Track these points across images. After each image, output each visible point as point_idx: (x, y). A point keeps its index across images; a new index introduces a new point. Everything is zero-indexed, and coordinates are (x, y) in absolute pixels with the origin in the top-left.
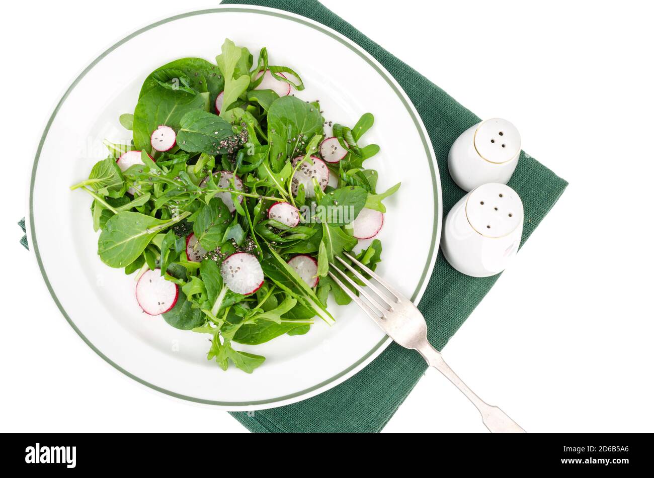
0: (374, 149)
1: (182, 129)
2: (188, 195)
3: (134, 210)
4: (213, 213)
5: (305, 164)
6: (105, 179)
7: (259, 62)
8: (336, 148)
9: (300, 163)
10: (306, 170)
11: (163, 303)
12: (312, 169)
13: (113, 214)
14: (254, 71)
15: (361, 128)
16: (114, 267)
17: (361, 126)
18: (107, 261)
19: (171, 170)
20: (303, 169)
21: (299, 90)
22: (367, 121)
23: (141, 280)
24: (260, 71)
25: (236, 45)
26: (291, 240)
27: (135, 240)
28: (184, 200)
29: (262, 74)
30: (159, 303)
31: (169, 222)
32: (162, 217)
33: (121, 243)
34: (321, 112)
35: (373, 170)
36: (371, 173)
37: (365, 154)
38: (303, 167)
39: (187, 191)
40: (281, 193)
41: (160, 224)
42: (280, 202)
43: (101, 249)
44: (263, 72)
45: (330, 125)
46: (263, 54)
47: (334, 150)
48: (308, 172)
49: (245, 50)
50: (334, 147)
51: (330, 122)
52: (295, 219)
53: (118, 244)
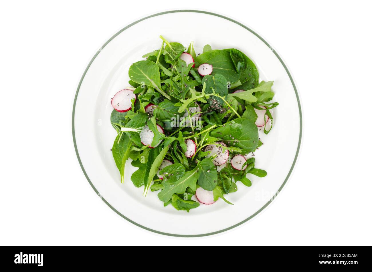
0: (249, 184)
1: (213, 76)
2: (179, 94)
3: (161, 70)
4: (175, 110)
5: (222, 149)
6: (173, 50)
7: (271, 104)
8: (240, 163)
9: (222, 146)
10: (219, 151)
11: (119, 106)
12: (221, 154)
13: (155, 62)
14: (264, 104)
15: (257, 172)
16: (129, 74)
17: (258, 172)
18: (131, 69)
19: (189, 80)
20: (220, 149)
21: (264, 131)
22: (262, 173)
23: (127, 90)
24: (265, 107)
25: (271, 87)
26: (177, 157)
27: (146, 78)
28: (175, 93)
29: (264, 108)
30: (118, 104)
31: (161, 91)
32: (162, 86)
33: (143, 72)
34: (257, 148)
35: (237, 189)
36: (235, 188)
37: (244, 180)
38: (221, 149)
39: (181, 93)
40: (200, 142)
41: (159, 87)
42: (195, 143)
43: (136, 64)
44: (265, 108)
45: (252, 156)
46: (275, 105)
47: (239, 162)
48: (219, 153)
49: (273, 94)
50: (240, 162)
51: (254, 155)
52: (189, 155)
53: (141, 71)
